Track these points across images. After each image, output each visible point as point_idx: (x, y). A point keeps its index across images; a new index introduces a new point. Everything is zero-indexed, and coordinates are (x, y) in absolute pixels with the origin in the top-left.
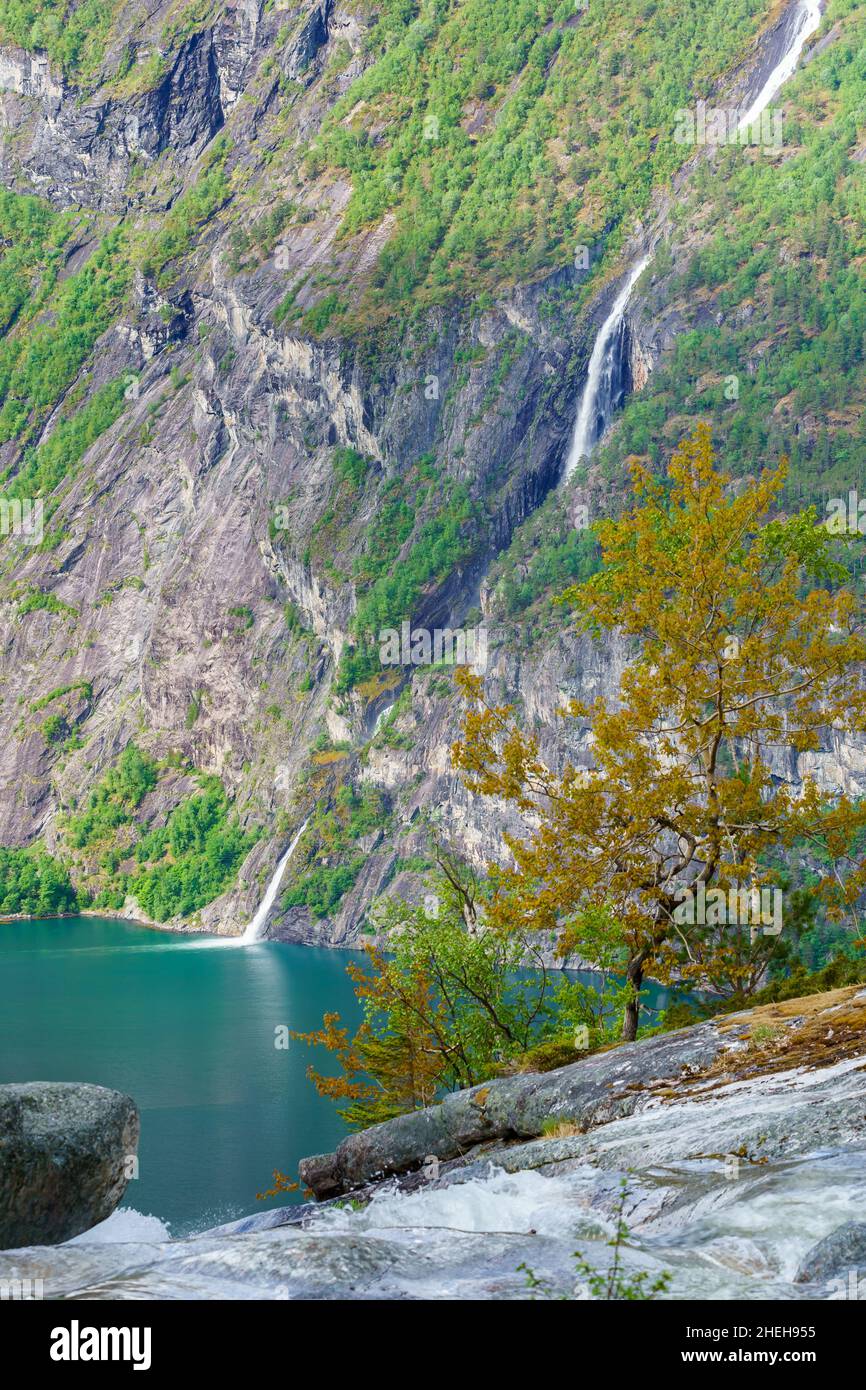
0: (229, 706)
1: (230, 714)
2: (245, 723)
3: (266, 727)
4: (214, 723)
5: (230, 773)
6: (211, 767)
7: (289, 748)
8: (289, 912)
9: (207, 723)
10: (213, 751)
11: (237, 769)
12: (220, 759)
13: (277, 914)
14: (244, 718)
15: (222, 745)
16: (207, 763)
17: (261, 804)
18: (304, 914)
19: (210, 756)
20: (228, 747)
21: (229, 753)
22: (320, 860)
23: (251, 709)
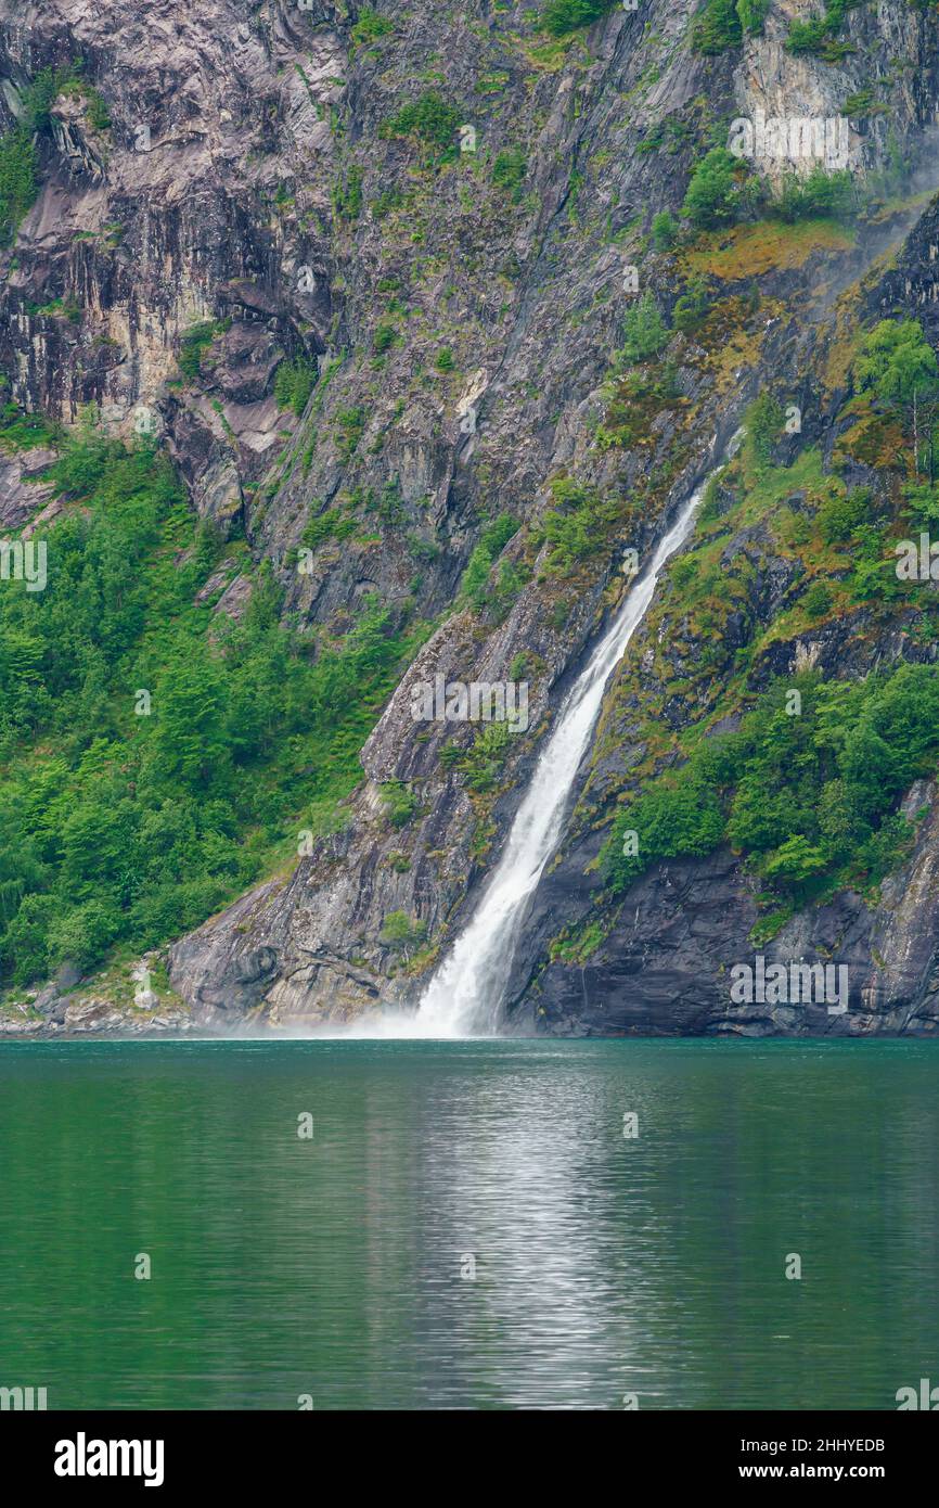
0: (200, 125)
1: (203, 158)
2: (284, 188)
3: (393, 195)
4: (124, 205)
5: (215, 418)
6: (112, 409)
7: (517, 272)
8: (644, 894)
9: (90, 212)
10: (120, 330)
11: (246, 397)
12: (155, 366)
13: (574, 911)
14: (276, 168)
15: (164, 303)
16: (92, 389)
17: (391, 519)
18: (720, 892)
19: (108, 354)
20: (193, 310)
21: (200, 336)
22: (782, 653)
23: (307, 130)
